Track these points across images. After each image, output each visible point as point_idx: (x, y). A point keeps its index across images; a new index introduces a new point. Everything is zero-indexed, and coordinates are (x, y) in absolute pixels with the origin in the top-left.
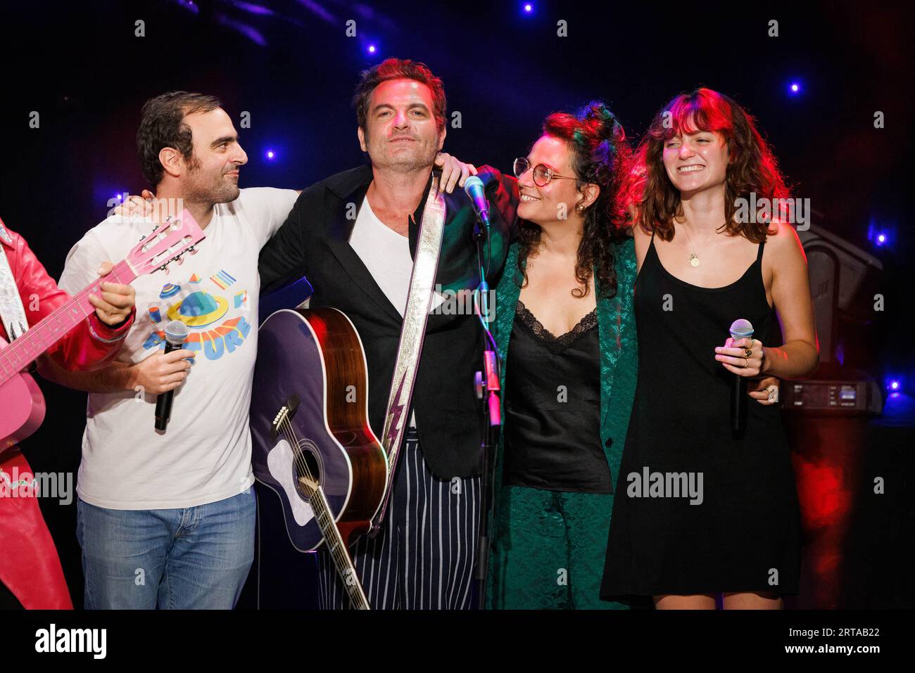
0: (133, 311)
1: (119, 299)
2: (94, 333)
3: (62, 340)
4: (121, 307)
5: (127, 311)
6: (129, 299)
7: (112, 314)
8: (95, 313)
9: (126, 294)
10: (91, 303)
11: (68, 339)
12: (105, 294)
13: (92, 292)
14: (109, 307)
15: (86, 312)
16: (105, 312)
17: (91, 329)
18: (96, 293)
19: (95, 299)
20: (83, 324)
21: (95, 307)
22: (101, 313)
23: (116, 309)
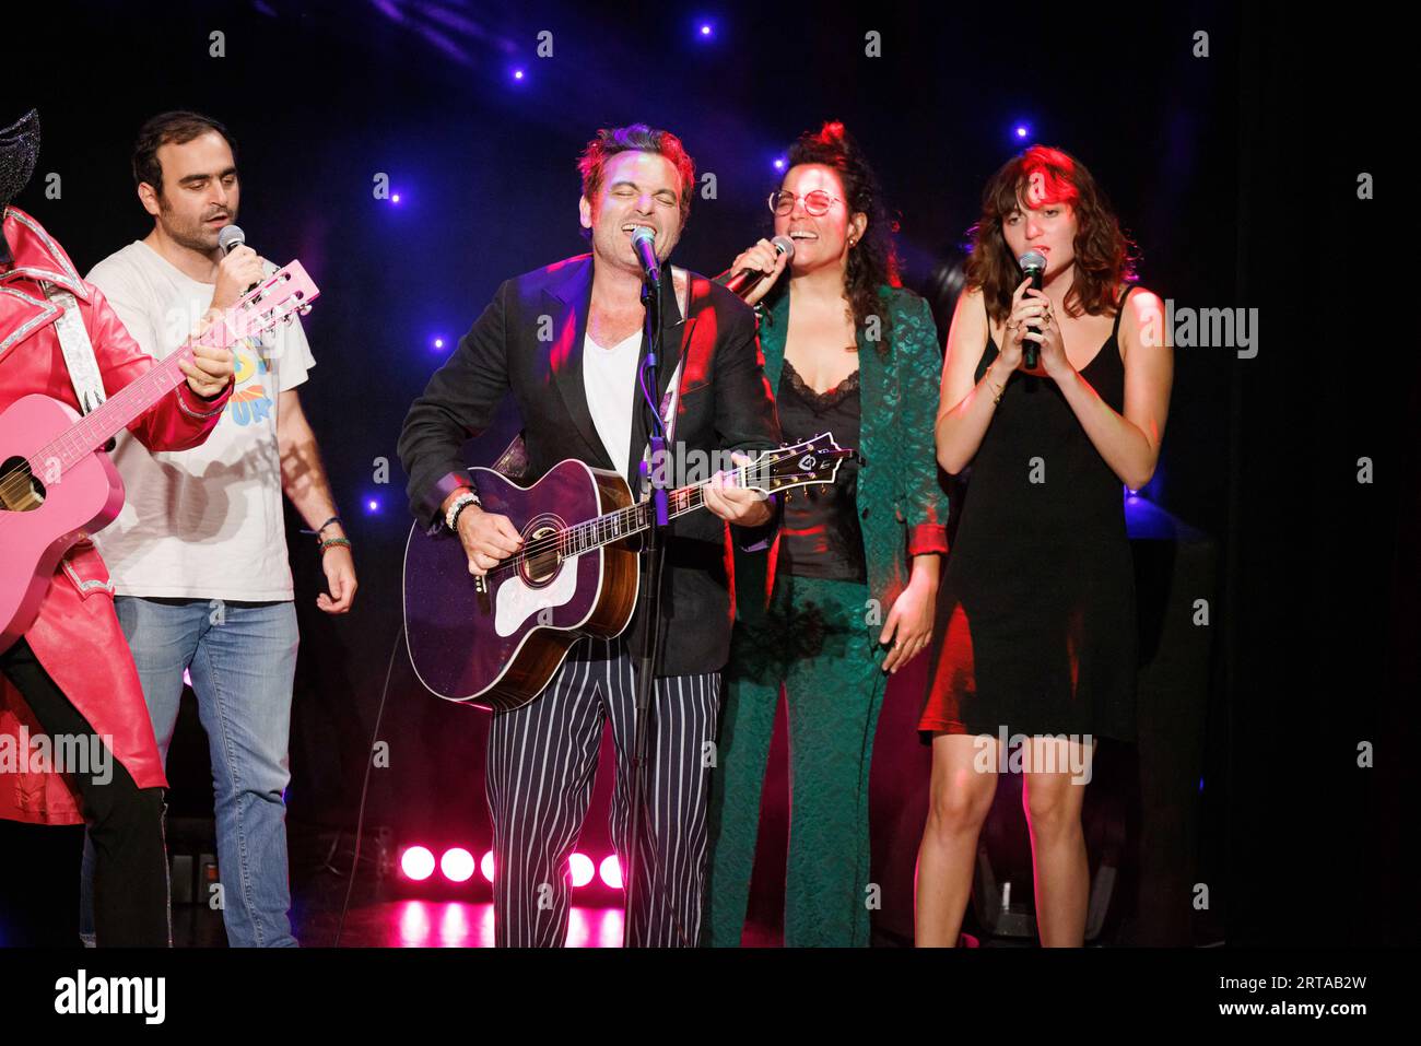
0: (232, 381)
1: (215, 367)
2: (184, 407)
3: (145, 413)
4: (217, 376)
5: (225, 380)
6: (228, 366)
7: (207, 384)
8: (186, 382)
9: (223, 361)
10: (181, 370)
11: (153, 412)
12: (198, 359)
13: (183, 357)
14: (203, 376)
15: (175, 381)
16: (198, 381)
17: (181, 400)
18: (187, 359)
19: (187, 366)
20: (171, 396)
21: (185, 375)
22: (193, 383)
23: (210, 378)
